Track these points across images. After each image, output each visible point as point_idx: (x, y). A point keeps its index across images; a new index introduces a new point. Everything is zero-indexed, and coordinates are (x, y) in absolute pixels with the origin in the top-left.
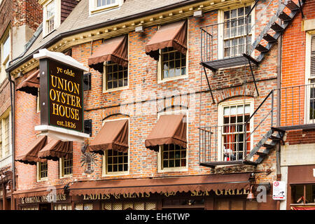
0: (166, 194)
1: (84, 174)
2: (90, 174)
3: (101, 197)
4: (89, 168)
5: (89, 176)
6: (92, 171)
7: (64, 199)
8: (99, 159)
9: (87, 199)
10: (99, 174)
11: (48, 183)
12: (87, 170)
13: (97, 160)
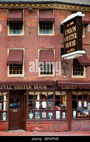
1: (62, 76)
2: (65, 75)
3: (72, 88)
4: (65, 72)
5: (65, 77)
6: (67, 74)
7: (45, 88)
8: (70, 69)
9: (64, 88)
10: (70, 76)
11: (25, 78)
12: (63, 73)
13: (69, 69)
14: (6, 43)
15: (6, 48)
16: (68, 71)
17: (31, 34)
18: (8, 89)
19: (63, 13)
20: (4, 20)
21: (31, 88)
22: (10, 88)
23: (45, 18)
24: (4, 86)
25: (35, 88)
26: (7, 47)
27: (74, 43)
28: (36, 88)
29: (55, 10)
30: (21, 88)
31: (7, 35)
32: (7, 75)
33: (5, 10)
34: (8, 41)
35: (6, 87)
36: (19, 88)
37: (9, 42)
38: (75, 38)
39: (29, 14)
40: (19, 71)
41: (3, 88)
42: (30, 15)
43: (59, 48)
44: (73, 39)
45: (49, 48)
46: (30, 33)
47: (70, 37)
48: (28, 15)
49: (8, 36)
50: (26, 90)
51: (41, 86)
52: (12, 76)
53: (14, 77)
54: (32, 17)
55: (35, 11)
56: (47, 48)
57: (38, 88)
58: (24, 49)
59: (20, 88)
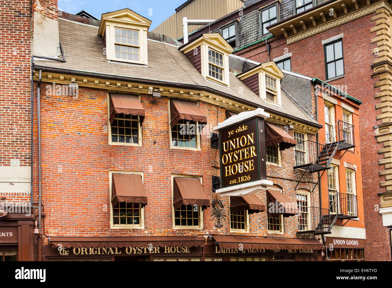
0: (274, 251)
1: (214, 228)
2: (219, 228)
3: (231, 252)
4: (219, 222)
5: (219, 230)
6: (222, 226)
7: (187, 252)
8: (227, 216)
9: (219, 252)
10: (227, 230)
11: (146, 232)
12: (217, 224)
13: (225, 216)
14: (105, 160)
15: (106, 170)
16: (224, 219)
17: (156, 145)
18: (113, 253)
19: (214, 112)
20: (101, 112)
21: (159, 252)
22: (116, 253)
23: (191, 116)
24: (104, 248)
25: (166, 252)
26: (108, 168)
27: (249, 166)
28: (169, 252)
29: (201, 103)
30: (140, 252)
31: (107, 143)
32: (109, 226)
33: (103, 93)
34: (111, 156)
35: (108, 250)
36: (135, 253)
37: (112, 158)
38: (252, 156)
39: (151, 105)
40: (133, 217)
41: (101, 252)
42: (154, 108)
43: (209, 175)
44: (246, 157)
45: (192, 174)
46: (155, 143)
47: (238, 155)
48: (149, 108)
49: (109, 145)
50: (149, 256)
51: (177, 247)
52: (120, 228)
53: (123, 230)
54: (158, 111)
55: (163, 101)
56: (189, 174)
57: (173, 251)
58: (142, 174)
59: (137, 252)
